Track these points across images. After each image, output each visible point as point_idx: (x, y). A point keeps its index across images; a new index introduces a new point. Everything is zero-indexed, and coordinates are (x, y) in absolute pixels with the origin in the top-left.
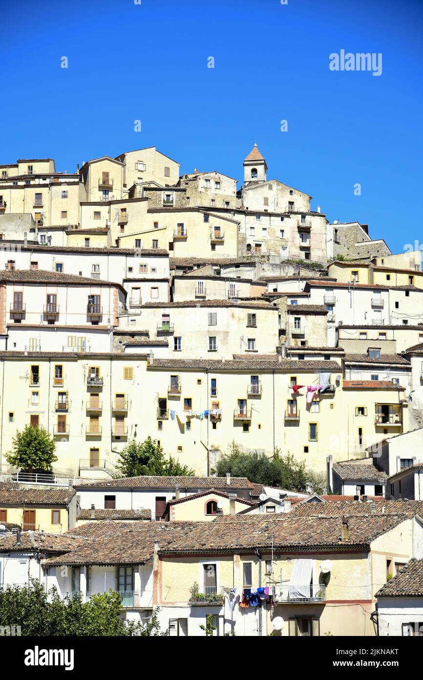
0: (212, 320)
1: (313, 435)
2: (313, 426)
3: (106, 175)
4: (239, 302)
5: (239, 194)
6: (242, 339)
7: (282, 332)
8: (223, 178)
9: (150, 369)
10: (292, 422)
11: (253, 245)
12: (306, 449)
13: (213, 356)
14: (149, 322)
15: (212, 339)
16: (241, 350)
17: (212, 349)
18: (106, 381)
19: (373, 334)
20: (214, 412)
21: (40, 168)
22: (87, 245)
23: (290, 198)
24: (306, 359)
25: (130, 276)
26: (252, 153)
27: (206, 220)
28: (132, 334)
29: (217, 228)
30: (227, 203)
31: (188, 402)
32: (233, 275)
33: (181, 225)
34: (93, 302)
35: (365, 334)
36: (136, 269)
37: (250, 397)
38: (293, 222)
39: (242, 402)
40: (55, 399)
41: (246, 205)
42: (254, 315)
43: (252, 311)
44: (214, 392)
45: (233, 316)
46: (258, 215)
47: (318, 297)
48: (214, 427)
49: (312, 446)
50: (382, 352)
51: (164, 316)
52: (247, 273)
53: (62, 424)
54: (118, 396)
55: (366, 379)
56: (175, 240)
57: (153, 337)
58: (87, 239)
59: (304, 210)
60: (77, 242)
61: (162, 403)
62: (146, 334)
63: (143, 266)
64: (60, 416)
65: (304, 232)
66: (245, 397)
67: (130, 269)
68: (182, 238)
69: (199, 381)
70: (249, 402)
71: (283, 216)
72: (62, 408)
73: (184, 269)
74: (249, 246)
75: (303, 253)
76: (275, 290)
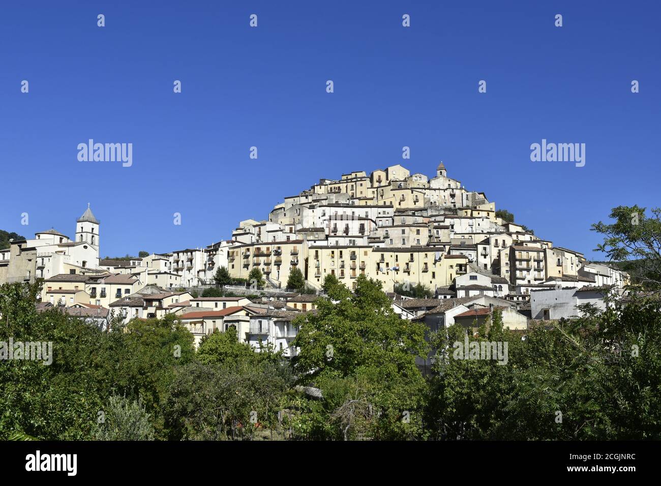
0: (403, 232)
1: (434, 276)
2: (434, 273)
3: (379, 176)
4: (415, 225)
5: (429, 182)
6: (414, 239)
7: (430, 237)
8: (422, 176)
9: (373, 251)
10: (425, 271)
11: (433, 202)
12: (431, 282)
13: (404, 246)
14: (381, 233)
15: (404, 240)
16: (415, 244)
17: (404, 244)
18: (358, 256)
19: (467, 236)
20: (397, 268)
21: (359, 175)
22: (366, 204)
23: (448, 183)
24: (436, 246)
25: (379, 216)
26: (440, 165)
27: (412, 193)
28: (374, 238)
29: (416, 196)
30: (424, 186)
31: (387, 264)
32: (419, 215)
33: (403, 195)
34: (362, 226)
35: (464, 236)
36: (382, 213)
37: (410, 261)
38: (449, 192)
39: (407, 264)
40: (340, 263)
41: (431, 186)
42: (419, 230)
43: (418, 228)
44: (397, 260)
45: (411, 230)
46: (435, 190)
47: (448, 222)
48: (397, 274)
49: (433, 281)
50: (466, 244)
51: (386, 231)
52: (425, 214)
53: (342, 273)
54: (362, 262)
55: (458, 254)
56: (401, 201)
57: (382, 239)
58: (366, 202)
59: (454, 187)
60: (363, 203)
61: (378, 264)
62: (379, 238)
63: (384, 212)
64: (342, 270)
65: (453, 196)
66: (408, 262)
67: (380, 213)
68: (403, 200)
69: (391, 256)
70: (410, 263)
71: (444, 190)
72: (343, 266)
73: (401, 212)
74: (431, 202)
75: (453, 204)
76: (435, 220)
